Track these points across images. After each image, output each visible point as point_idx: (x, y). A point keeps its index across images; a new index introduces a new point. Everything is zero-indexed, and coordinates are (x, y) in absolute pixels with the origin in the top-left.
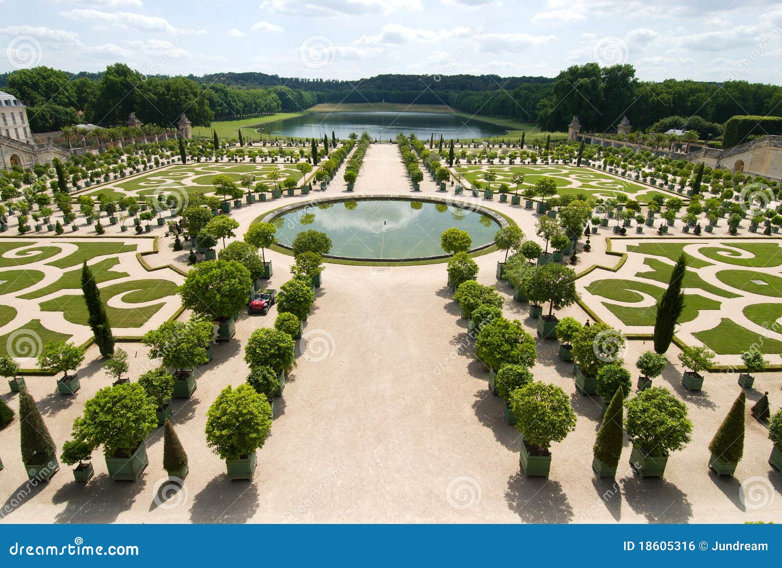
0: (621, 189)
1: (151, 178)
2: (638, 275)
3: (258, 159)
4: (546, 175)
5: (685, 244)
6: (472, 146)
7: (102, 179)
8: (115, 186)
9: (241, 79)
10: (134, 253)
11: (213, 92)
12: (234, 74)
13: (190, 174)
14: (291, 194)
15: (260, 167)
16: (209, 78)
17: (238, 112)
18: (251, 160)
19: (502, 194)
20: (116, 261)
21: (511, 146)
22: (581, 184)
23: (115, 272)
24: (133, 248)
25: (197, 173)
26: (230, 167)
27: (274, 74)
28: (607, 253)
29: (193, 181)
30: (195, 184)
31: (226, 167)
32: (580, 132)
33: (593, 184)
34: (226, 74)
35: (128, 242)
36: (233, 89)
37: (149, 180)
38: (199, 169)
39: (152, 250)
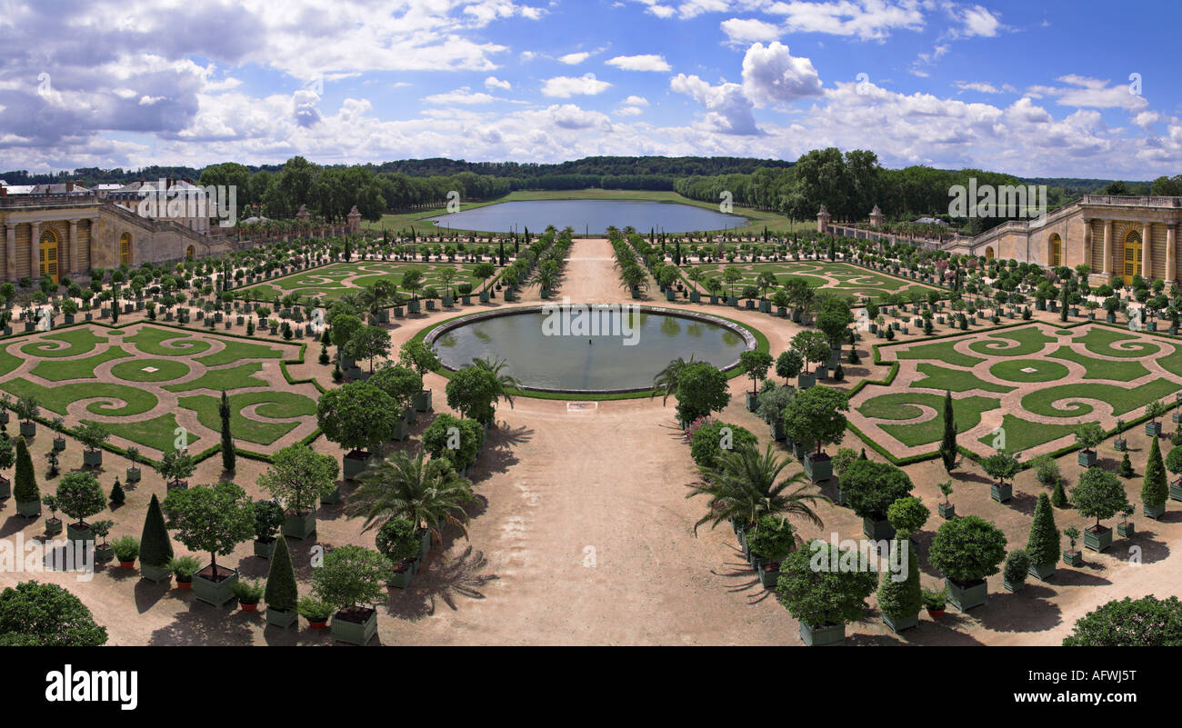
0: (880, 286)
1: (311, 277)
2: (914, 385)
3: (432, 257)
4: (797, 273)
5: (956, 342)
6: (705, 240)
7: (263, 275)
8: (274, 284)
9: (423, 165)
10: (279, 360)
11: (390, 182)
12: (415, 161)
13: (351, 273)
14: (467, 303)
15: (433, 267)
16: (387, 166)
17: (415, 202)
18: (423, 259)
19: (747, 300)
20: (259, 367)
21: (753, 239)
22: (838, 283)
23: (255, 379)
24: (278, 354)
25: (359, 273)
27: (460, 159)
28: (877, 364)
29: (353, 282)
30: (355, 286)
31: (393, 267)
32: (831, 222)
33: (853, 281)
34: (407, 161)
35: (275, 347)
36: (412, 178)
37: (309, 279)
38: (362, 268)
39: (297, 359)
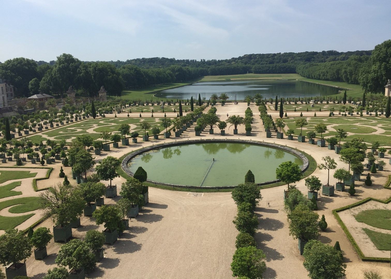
1: (69, 129)
7: (37, 129)
8: (43, 134)
10: (33, 178)
13: (95, 125)
23: (14, 192)
24: (34, 175)
25: (100, 124)
26: (123, 120)
27: (172, 58)
28: (385, 187)
29: (95, 130)
30: (95, 132)
34: (141, 59)
35: (33, 171)
36: (143, 69)
37: (67, 130)
38: (102, 122)
39: (45, 177)
